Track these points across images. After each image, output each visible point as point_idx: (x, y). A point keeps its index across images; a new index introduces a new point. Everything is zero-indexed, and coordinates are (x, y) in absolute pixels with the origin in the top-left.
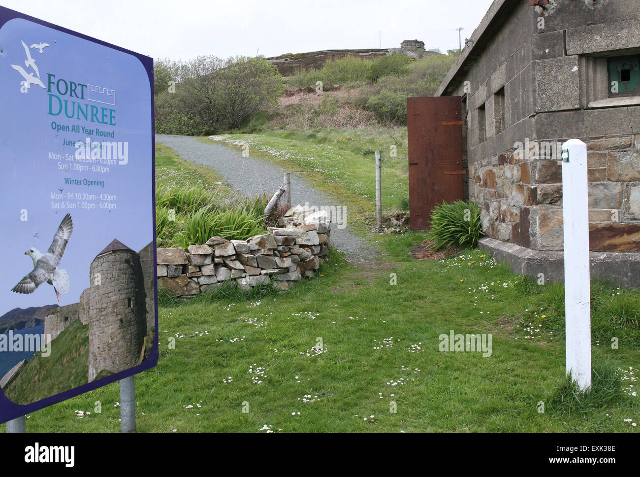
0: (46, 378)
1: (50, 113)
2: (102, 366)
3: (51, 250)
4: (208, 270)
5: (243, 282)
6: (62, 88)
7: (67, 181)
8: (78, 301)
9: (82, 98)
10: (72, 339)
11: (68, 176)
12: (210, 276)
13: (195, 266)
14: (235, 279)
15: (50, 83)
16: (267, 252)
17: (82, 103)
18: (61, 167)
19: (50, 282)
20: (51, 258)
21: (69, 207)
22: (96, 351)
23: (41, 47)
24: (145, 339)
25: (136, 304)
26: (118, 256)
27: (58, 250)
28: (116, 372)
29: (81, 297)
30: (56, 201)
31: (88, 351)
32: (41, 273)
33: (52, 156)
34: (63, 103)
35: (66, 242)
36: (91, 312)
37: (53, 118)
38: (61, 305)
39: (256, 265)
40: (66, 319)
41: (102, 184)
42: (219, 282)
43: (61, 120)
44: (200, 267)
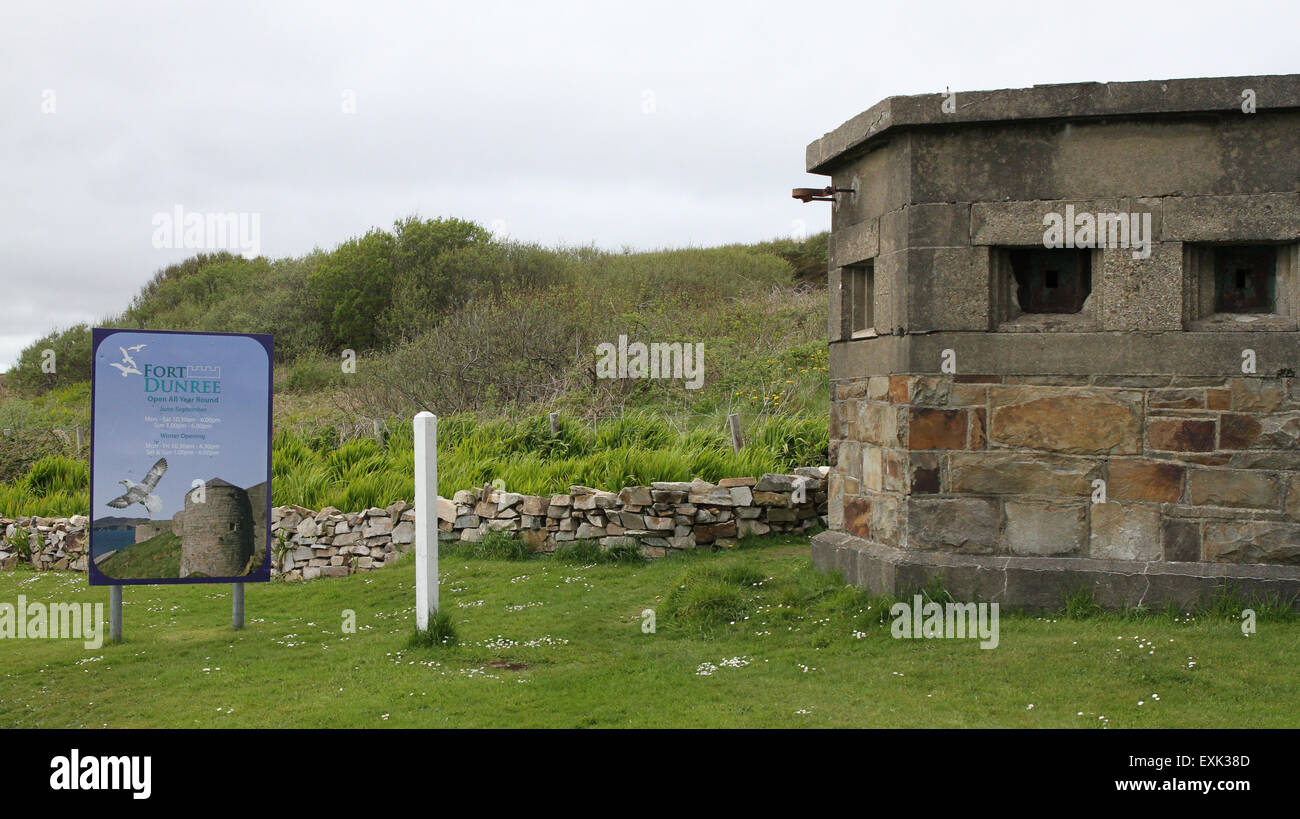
0: (136, 565)
1: (147, 390)
2: (196, 569)
3: (145, 482)
4: (565, 524)
5: (604, 541)
6: (159, 372)
7: (163, 436)
8: (171, 518)
9: (181, 376)
10: (164, 544)
11: (164, 432)
12: (567, 532)
13: (553, 519)
14: (596, 538)
15: (146, 371)
16: (630, 509)
17: (181, 381)
18: (157, 426)
19: (142, 503)
20: (145, 488)
21: (165, 454)
22: (190, 556)
23: (138, 348)
24: (251, 557)
25: (241, 527)
26: (219, 490)
27: (151, 482)
28: (212, 576)
29: (174, 516)
30: (150, 449)
31: (180, 555)
32: (133, 496)
33: (148, 419)
34: (160, 383)
35: (160, 477)
36: (185, 528)
37: (148, 394)
38: (152, 519)
39: (618, 523)
40: (158, 529)
41: (203, 437)
42: (575, 539)
43: (159, 394)
44: (559, 520)
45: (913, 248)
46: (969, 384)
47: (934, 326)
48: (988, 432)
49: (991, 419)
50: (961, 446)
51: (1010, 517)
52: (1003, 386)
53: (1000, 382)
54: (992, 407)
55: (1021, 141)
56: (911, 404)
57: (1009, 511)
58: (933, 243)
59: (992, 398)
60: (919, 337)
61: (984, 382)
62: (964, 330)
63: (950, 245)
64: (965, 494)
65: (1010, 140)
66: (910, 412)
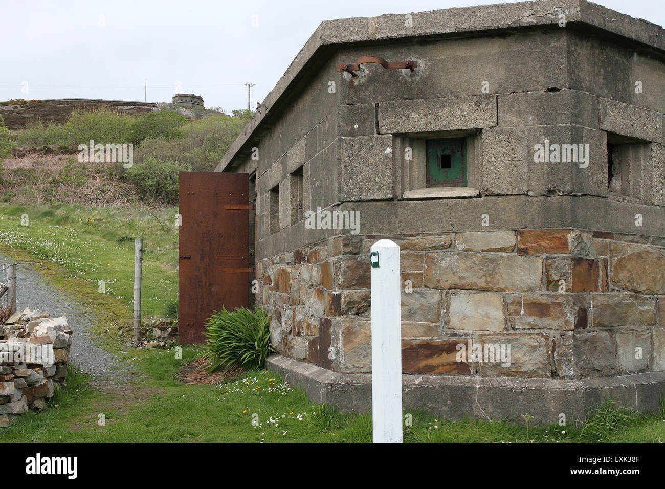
45: (573, 124)
46: (600, 239)
47: (585, 190)
48: (609, 278)
49: (611, 268)
50: (597, 289)
51: (619, 344)
52: (615, 241)
53: (614, 239)
54: (611, 258)
55: (617, 58)
56: (572, 254)
57: (618, 340)
58: (583, 124)
59: (611, 250)
60: (576, 198)
61: (606, 238)
62: (598, 196)
63: (591, 127)
64: (600, 328)
65: (611, 54)
66: (572, 260)
